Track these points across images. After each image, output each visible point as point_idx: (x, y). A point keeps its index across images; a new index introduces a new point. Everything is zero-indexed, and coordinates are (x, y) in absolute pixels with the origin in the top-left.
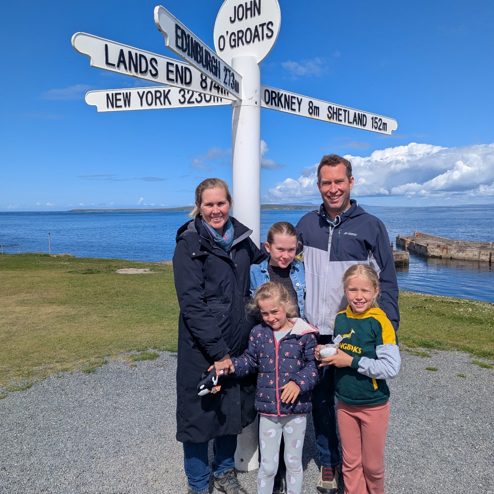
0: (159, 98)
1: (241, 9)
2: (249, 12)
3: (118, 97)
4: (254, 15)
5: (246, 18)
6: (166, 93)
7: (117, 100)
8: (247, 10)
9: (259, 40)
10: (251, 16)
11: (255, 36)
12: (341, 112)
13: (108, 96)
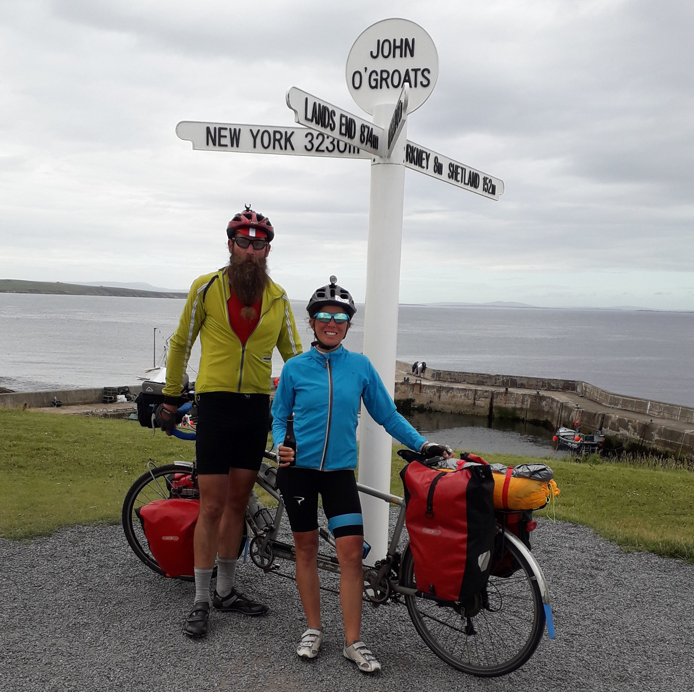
0: (279, 141)
1: (386, 45)
2: (398, 51)
3: (223, 133)
4: (405, 56)
5: (394, 56)
6: (288, 135)
7: (220, 136)
8: (395, 47)
9: (411, 86)
10: (401, 56)
11: (405, 81)
12: (460, 170)
13: (208, 129)
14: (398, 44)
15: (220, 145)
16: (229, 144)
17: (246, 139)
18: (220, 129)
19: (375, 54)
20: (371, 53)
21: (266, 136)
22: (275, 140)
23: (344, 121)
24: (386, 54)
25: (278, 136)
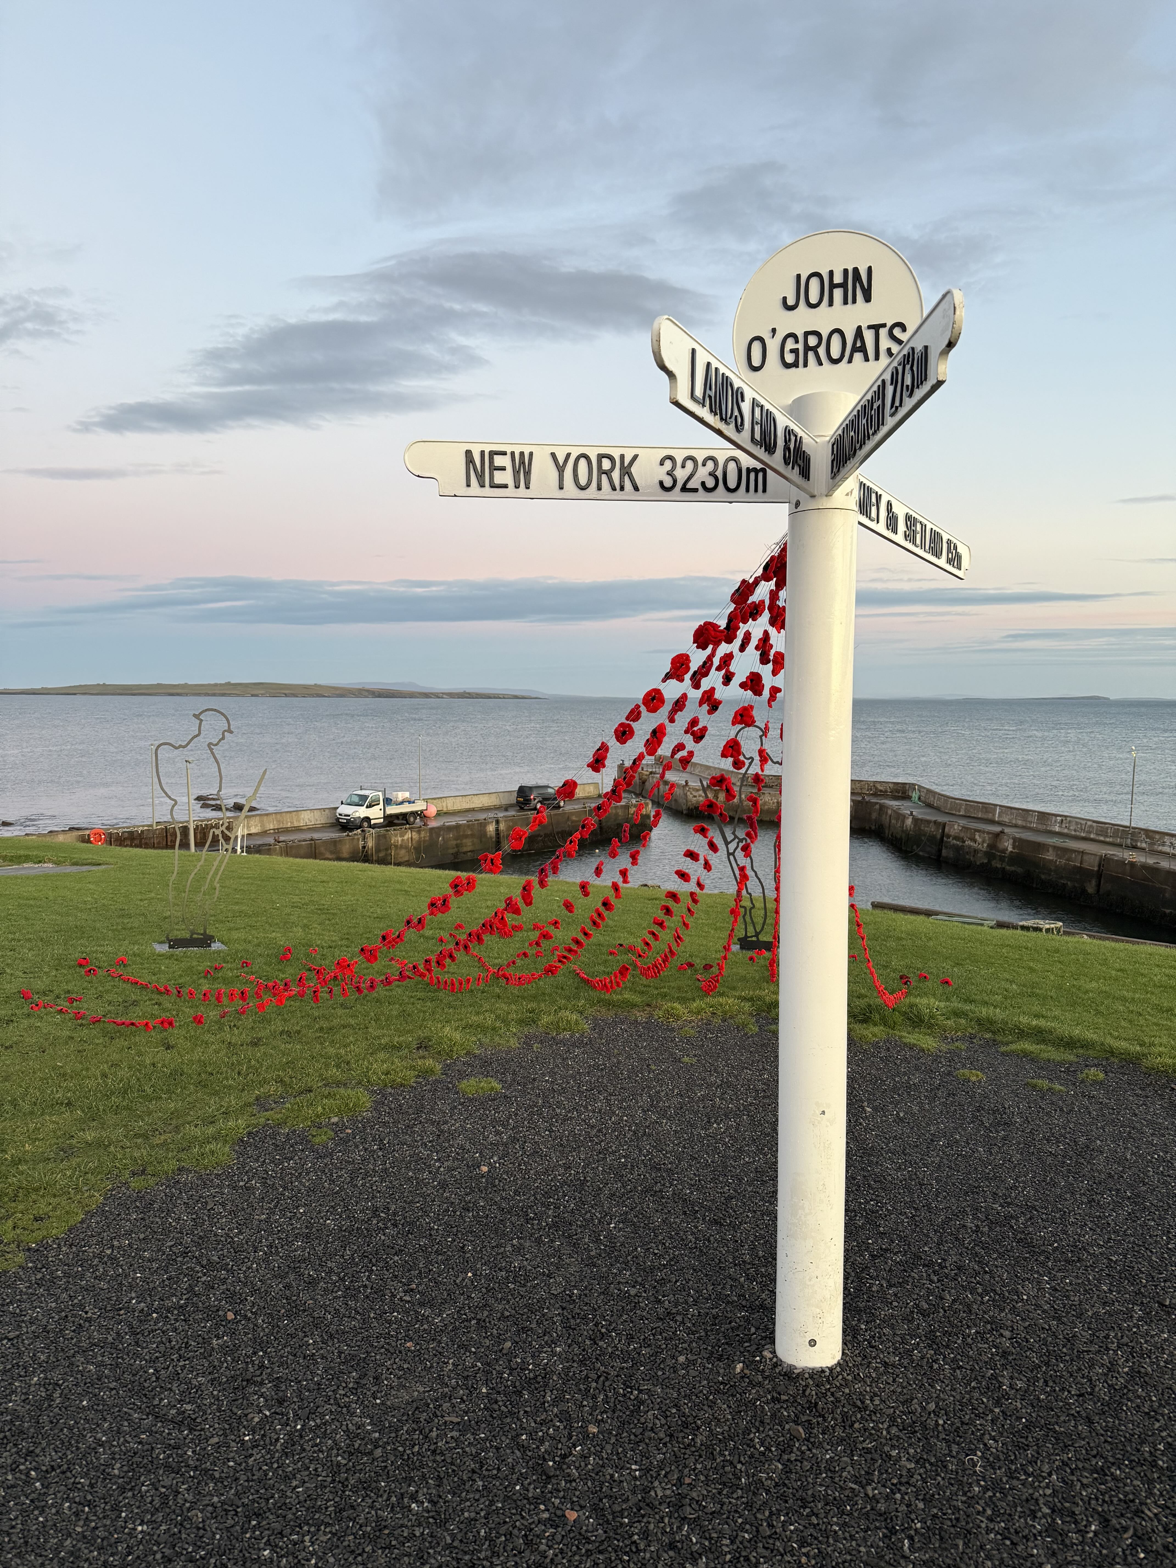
0: (608, 473)
1: (814, 284)
2: (838, 293)
3: (499, 461)
4: (854, 301)
5: (831, 304)
6: (627, 462)
7: (494, 468)
8: (833, 286)
9: (867, 359)
10: (845, 302)
11: (855, 349)
12: (919, 526)
13: (469, 455)
14: (838, 279)
15: (493, 486)
16: (511, 483)
17: (543, 472)
18: (492, 454)
19: (791, 302)
20: (785, 299)
21: (583, 463)
22: (601, 472)
23: (758, 415)
24: (813, 300)
25: (606, 464)
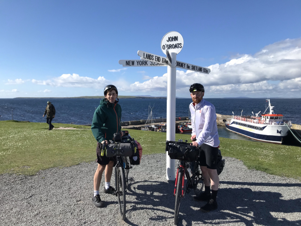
1: (171, 38)
3: (130, 62)
6: (146, 62)
7: (129, 63)
9: (177, 48)
10: (174, 41)
11: (175, 46)
12: (195, 67)
13: (126, 61)
15: (129, 65)
16: (132, 65)
17: (136, 63)
18: (129, 61)
19: (168, 41)
21: (141, 62)
22: (143, 63)
23: (156, 58)
25: (144, 62)
